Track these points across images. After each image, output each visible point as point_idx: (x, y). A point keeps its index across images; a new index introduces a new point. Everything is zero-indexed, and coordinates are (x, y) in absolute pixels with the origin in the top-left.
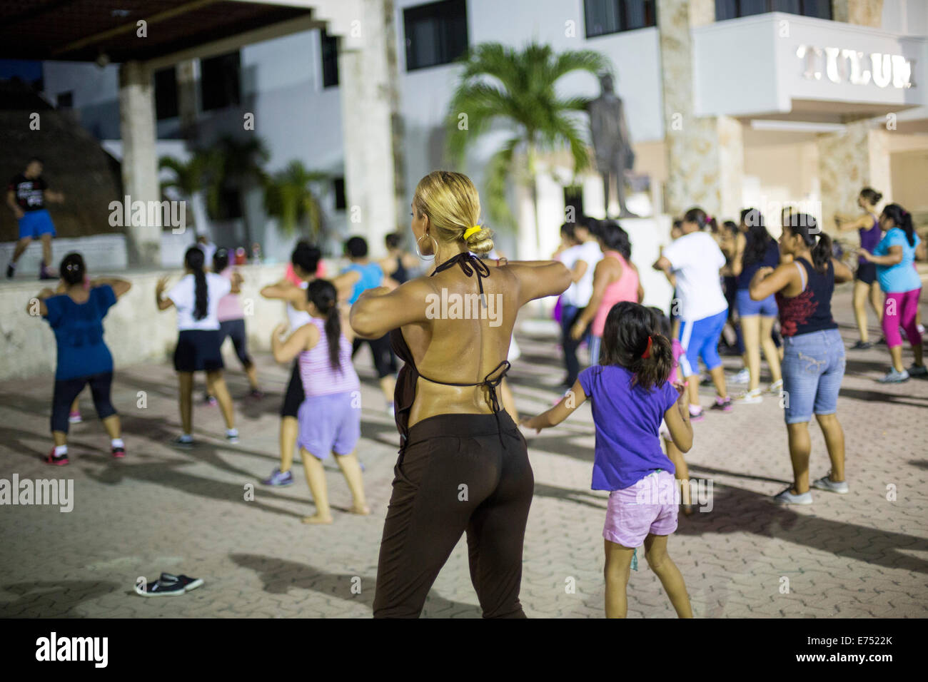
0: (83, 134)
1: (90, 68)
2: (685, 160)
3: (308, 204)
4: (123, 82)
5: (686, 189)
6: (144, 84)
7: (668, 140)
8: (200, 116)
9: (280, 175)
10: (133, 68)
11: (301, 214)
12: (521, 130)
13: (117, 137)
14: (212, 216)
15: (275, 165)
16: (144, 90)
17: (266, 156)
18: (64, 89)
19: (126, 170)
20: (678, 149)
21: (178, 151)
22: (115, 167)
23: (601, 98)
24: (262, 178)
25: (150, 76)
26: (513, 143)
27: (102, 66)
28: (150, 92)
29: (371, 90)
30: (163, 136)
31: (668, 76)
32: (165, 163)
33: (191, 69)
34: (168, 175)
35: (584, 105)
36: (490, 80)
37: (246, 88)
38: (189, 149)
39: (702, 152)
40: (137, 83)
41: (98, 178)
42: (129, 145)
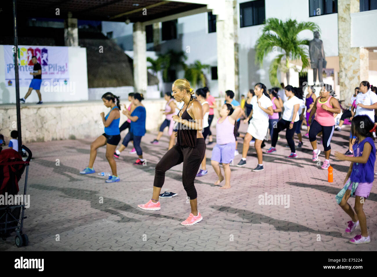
0: (119, 48)
1: (122, 24)
2: (346, 64)
3: (202, 76)
4: (135, 30)
5: (346, 75)
6: (142, 30)
7: (340, 56)
8: (161, 42)
9: (191, 65)
10: (139, 25)
11: (199, 80)
12: (284, 51)
13: (131, 50)
14: (164, 80)
15: (189, 62)
16: (142, 33)
17: (186, 58)
18: (109, 31)
19: (135, 62)
20: (344, 60)
21: (153, 55)
22: (130, 61)
23: (314, 40)
24: (184, 66)
25: (144, 28)
26: (281, 56)
27: (127, 24)
28: (144, 33)
29: (228, 36)
30: (149, 50)
31: (341, 32)
32: (149, 60)
33: (158, 25)
34: (150, 64)
35: (308, 43)
36: (272, 32)
37: (179, 32)
38: (157, 55)
39: (353, 61)
40: (140, 30)
41: (124, 65)
42: (136, 53)
